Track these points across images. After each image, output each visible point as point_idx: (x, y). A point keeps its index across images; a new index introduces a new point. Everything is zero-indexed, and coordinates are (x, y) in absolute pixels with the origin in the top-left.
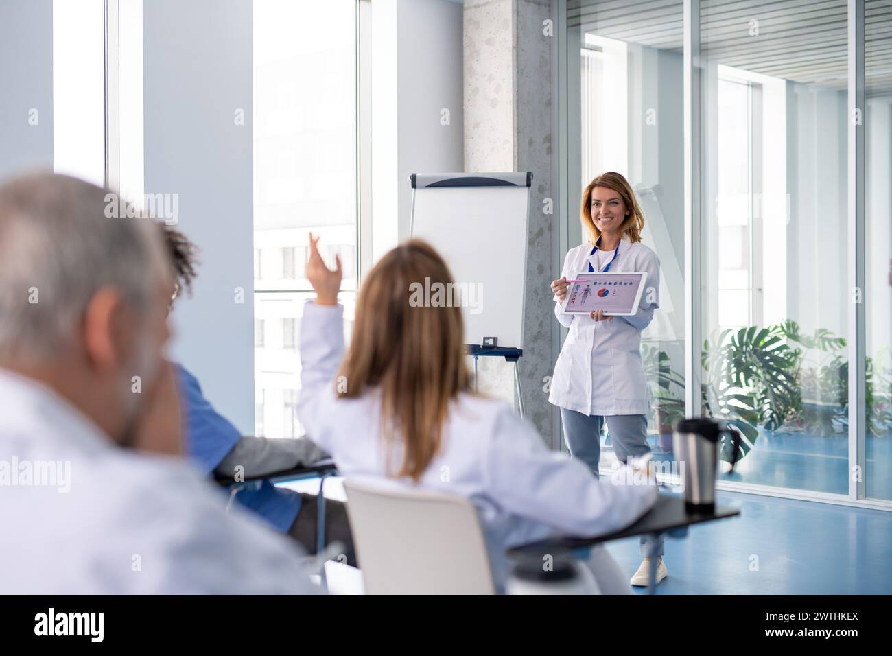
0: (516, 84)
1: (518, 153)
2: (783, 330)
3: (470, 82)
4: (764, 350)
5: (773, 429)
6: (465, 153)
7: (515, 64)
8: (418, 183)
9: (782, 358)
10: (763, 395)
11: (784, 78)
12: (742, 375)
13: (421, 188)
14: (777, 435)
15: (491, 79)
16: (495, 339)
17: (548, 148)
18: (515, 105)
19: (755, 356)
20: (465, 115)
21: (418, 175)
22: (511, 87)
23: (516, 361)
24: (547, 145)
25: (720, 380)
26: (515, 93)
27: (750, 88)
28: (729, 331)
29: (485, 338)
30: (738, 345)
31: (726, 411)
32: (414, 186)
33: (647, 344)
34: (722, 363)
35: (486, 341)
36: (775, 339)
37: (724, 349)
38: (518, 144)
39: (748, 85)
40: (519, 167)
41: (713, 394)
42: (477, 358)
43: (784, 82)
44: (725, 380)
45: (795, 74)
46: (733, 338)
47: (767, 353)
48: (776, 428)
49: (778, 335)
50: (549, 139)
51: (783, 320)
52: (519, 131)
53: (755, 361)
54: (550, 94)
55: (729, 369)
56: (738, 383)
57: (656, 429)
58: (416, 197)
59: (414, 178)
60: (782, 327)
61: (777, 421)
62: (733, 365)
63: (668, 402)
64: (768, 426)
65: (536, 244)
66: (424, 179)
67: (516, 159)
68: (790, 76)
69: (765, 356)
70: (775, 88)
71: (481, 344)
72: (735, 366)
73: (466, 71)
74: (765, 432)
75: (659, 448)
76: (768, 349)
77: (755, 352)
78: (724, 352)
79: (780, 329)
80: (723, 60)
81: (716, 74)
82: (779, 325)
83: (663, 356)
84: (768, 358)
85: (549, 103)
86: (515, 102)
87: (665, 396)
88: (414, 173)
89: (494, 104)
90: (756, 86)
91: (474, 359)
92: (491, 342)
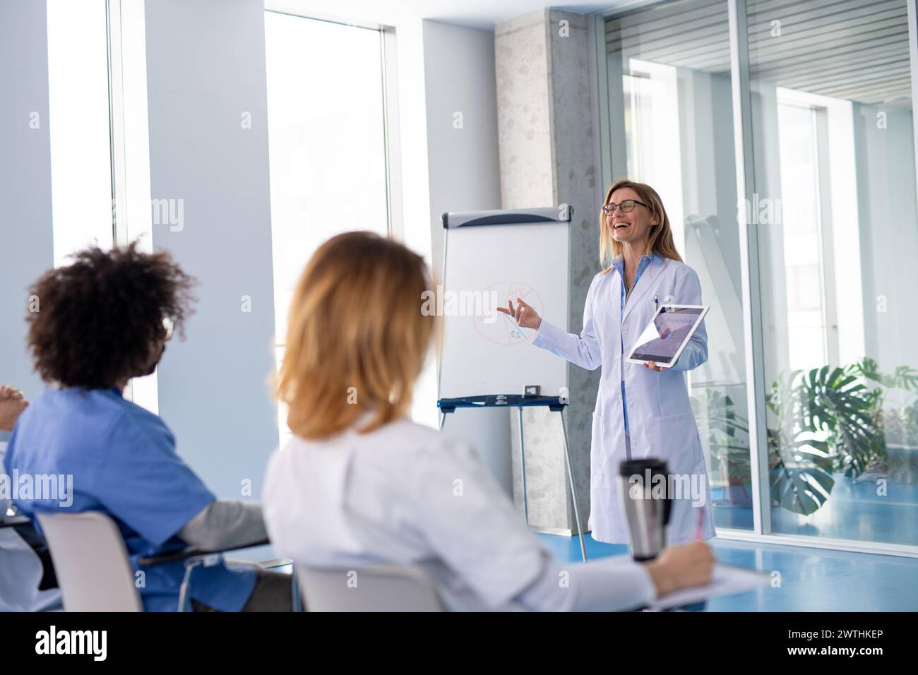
0: (552, 113)
1: (558, 187)
2: (860, 369)
3: (504, 113)
4: (838, 391)
5: (854, 476)
6: (502, 191)
7: (551, 91)
8: (450, 222)
9: (861, 399)
10: (842, 441)
11: (849, 100)
12: (816, 419)
13: (454, 228)
14: (858, 483)
15: (526, 109)
16: (538, 388)
17: (590, 180)
18: (553, 136)
19: (827, 398)
20: (501, 150)
21: (450, 214)
22: (548, 117)
23: (561, 410)
24: (590, 177)
25: (791, 425)
26: (552, 123)
27: (814, 113)
28: (800, 371)
29: (526, 388)
30: (810, 386)
31: (798, 458)
32: (446, 226)
33: (710, 388)
34: (793, 407)
35: (528, 390)
36: (851, 379)
37: (795, 391)
38: (558, 178)
39: (812, 109)
40: (560, 201)
41: (783, 440)
42: (521, 410)
43: (850, 104)
44: (797, 424)
45: (860, 95)
46: (804, 379)
47: (841, 394)
48: (857, 475)
49: (854, 375)
50: (591, 171)
51: (859, 358)
52: (558, 163)
53: (828, 403)
54: (591, 123)
55: (802, 413)
56: (813, 428)
57: (723, 479)
58: (448, 237)
59: (445, 218)
60: (859, 365)
61: (858, 468)
62: (805, 409)
63: (737, 451)
64: (849, 474)
65: (582, 284)
66: (456, 218)
67: (556, 194)
68: (857, 97)
69: (841, 397)
70: (841, 111)
71: (523, 393)
72: (807, 409)
73: (500, 103)
74: (846, 480)
75: (727, 501)
76: (844, 389)
77: (828, 392)
78: (795, 395)
79: (856, 368)
80: (779, 83)
81: (774, 98)
82: (856, 364)
83: (728, 401)
84: (843, 399)
85: (590, 133)
86: (553, 133)
87: (733, 445)
88: (446, 212)
89: (530, 135)
90: (821, 110)
91: (519, 411)
92: (533, 391)
